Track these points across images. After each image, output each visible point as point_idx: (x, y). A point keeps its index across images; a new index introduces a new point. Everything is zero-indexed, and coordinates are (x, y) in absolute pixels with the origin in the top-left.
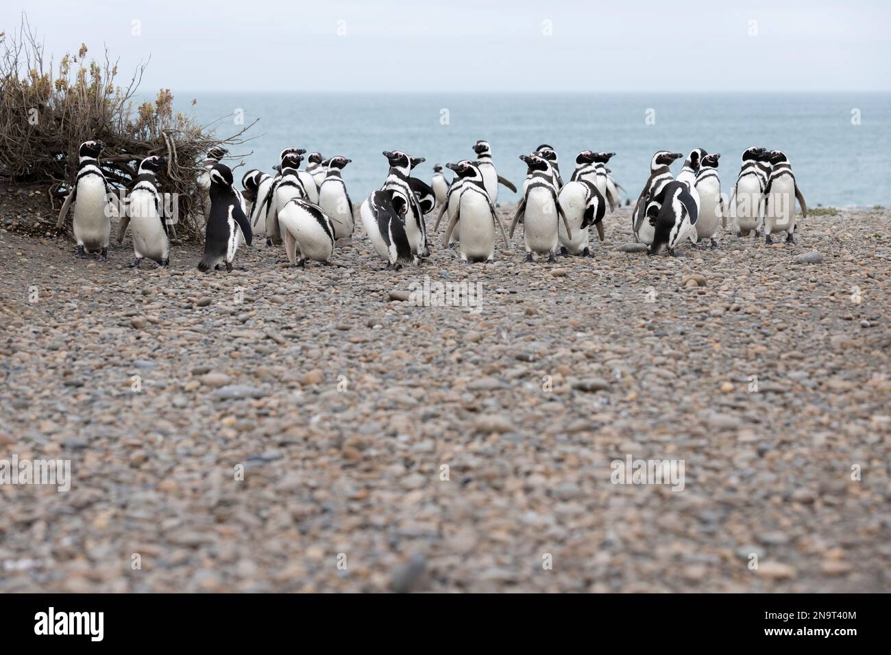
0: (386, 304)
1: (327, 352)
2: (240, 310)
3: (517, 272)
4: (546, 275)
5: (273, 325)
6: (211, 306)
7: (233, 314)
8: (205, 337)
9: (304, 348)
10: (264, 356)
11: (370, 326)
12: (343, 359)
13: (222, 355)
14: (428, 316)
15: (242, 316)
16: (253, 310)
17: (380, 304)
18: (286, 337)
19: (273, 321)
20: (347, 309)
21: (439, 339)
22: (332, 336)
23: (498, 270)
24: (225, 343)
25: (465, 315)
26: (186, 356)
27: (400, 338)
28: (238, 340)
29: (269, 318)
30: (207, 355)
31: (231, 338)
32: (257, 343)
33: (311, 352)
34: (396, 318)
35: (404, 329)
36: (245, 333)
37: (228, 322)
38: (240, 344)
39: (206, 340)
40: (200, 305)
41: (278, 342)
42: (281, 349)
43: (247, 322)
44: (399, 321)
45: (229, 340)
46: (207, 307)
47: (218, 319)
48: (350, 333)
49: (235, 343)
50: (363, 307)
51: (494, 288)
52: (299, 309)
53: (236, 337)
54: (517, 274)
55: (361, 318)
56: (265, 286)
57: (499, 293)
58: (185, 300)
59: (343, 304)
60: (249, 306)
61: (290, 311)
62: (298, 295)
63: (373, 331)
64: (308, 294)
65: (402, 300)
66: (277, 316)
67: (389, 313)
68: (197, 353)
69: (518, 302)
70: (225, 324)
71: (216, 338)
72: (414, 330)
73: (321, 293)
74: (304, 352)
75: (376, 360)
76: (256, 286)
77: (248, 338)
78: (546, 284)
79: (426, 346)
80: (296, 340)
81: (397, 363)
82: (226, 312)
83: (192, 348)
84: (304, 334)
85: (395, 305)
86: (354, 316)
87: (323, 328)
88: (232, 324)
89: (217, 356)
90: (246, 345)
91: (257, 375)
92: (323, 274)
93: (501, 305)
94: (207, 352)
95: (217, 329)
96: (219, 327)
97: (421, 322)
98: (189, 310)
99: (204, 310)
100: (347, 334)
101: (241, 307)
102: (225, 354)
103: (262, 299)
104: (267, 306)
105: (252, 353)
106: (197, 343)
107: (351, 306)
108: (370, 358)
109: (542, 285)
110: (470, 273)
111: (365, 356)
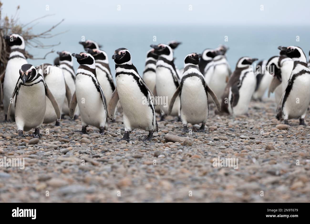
0: (163, 144)
1: (130, 170)
2: (60, 147)
3: (251, 127)
4: (273, 128)
5: (86, 155)
6: (39, 144)
7: (56, 149)
8: (40, 161)
9: (113, 167)
10: (86, 171)
11: (156, 156)
12: (143, 173)
13: (56, 171)
14: (196, 151)
15: (63, 150)
16: (69, 147)
17: (159, 144)
18: (98, 161)
19: (86, 153)
20: (136, 147)
21: (207, 163)
22: (130, 161)
23: (237, 126)
24: (56, 165)
25: (221, 150)
26: (30, 171)
27: (179, 163)
28: (65, 163)
29: (82, 151)
30: (45, 171)
31: (59, 162)
32: (78, 164)
33: (119, 169)
34: (173, 152)
35: (181, 157)
36: (69, 159)
37: (54, 153)
38: (67, 165)
39: (42, 163)
40: (30, 144)
41: (93, 164)
42: (97, 168)
43: (67, 153)
44: (175, 153)
45: (58, 163)
46: (36, 145)
47: (46, 151)
48: (143, 160)
49: (63, 164)
50: (147, 146)
51: (238, 136)
52: (102, 147)
53: (62, 161)
54: (252, 128)
55: (147, 151)
56: (73, 134)
57: (243, 139)
58: (19, 141)
59: (133, 144)
60: (66, 145)
61: (96, 148)
62: (99, 138)
63: (159, 159)
64: (106, 139)
65: (174, 142)
66: (88, 150)
67: (167, 149)
68: (38, 170)
69: (258, 143)
70: (52, 155)
71: (48, 161)
72: (189, 159)
73: (115, 138)
74: (114, 170)
75: (167, 174)
76: (67, 133)
77: (71, 161)
78: (274, 134)
79: (200, 167)
80: (105, 163)
81: (181, 175)
82: (51, 147)
83: (34, 167)
84: (110, 159)
85: (170, 145)
86: (142, 150)
87: (123, 157)
88: (57, 154)
89: (52, 172)
90: (70, 165)
91: (84, 182)
92: (112, 127)
93: (246, 145)
94: (45, 169)
95: (46, 157)
96: (48, 156)
97: (191, 154)
98: (24, 146)
99: (34, 147)
100: (141, 161)
101: (60, 145)
102: (58, 170)
103: (74, 141)
104: (79, 144)
105: (77, 170)
106: (36, 164)
107: (138, 145)
108: (162, 173)
109: (271, 135)
110: (218, 127)
111: (158, 171)
